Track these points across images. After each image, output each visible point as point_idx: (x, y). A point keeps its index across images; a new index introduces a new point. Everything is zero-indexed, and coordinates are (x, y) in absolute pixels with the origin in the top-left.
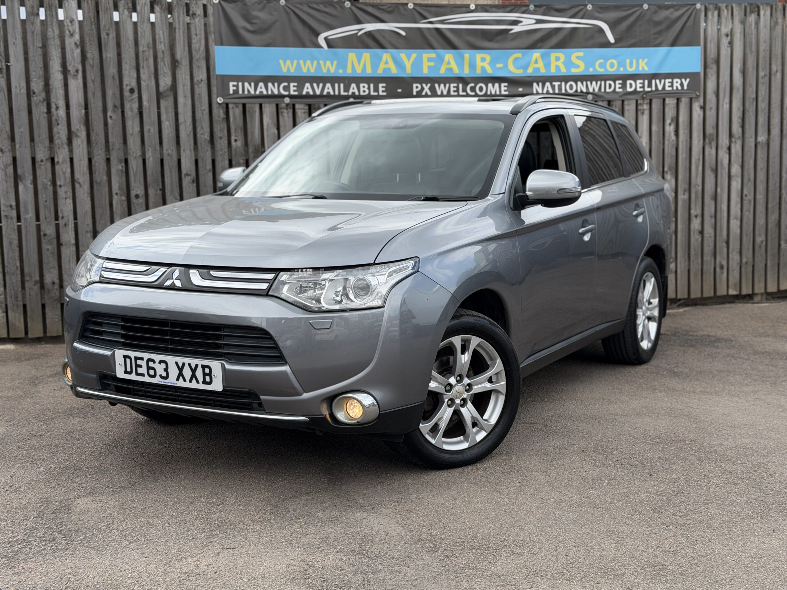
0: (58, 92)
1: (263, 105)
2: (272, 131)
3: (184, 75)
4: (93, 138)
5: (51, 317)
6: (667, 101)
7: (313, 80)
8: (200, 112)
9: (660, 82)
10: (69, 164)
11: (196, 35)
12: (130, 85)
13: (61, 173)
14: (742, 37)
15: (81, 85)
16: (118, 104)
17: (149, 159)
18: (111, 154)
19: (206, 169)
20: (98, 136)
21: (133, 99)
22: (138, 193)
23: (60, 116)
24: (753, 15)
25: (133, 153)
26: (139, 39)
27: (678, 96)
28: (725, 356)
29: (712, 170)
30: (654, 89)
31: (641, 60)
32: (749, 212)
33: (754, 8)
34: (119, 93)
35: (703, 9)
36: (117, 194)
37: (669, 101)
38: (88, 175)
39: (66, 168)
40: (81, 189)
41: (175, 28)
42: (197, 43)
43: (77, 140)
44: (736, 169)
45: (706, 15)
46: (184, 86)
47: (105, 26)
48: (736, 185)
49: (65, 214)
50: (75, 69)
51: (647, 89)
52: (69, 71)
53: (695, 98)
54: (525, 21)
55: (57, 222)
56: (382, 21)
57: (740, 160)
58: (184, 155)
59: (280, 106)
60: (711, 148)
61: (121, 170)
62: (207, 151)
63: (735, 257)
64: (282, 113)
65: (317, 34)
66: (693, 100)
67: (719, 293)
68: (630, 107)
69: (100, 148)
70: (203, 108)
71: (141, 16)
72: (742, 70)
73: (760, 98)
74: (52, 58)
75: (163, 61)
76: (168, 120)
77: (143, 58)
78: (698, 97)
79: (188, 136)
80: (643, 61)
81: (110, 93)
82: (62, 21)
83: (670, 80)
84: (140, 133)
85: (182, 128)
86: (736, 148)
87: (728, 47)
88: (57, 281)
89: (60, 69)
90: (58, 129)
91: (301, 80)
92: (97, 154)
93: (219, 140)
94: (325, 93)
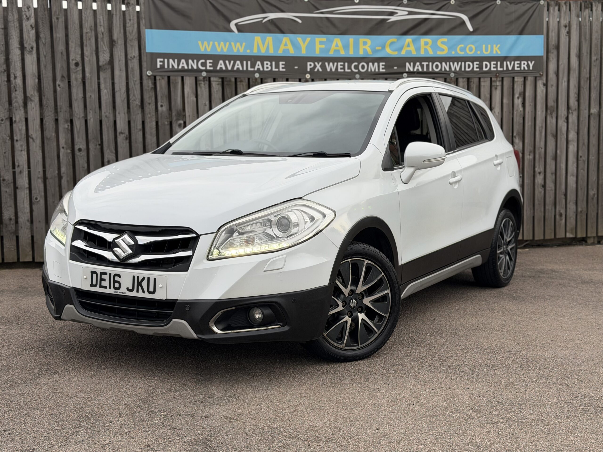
0: (16, 64)
1: (184, 78)
2: (192, 98)
3: (119, 52)
4: (44, 102)
5: (8, 247)
6: (516, 79)
7: (225, 58)
8: (132, 82)
9: (510, 64)
10: (24, 123)
11: (130, 20)
12: (75, 60)
13: (17, 130)
14: (578, 28)
15: (35, 59)
16: (65, 74)
17: (90, 120)
18: (59, 115)
19: (137, 129)
20: (49, 101)
21: (78, 71)
22: (81, 147)
23: (17, 84)
24: (587, 10)
25: (77, 115)
26: (83, 22)
27: (525, 74)
28: (557, 285)
29: (553, 135)
30: (505, 69)
31: (495, 46)
32: (584, 170)
33: (588, 4)
34: (66, 66)
35: (546, 5)
36: (63, 148)
37: (518, 78)
38: (40, 132)
39: (22, 126)
40: (34, 144)
41: (113, 14)
42: (130, 26)
43: (31, 104)
44: (572, 135)
45: (548, 10)
46: (119, 61)
47: (55, 12)
48: (573, 148)
49: (21, 163)
50: (31, 46)
51: (499, 69)
52: (26, 48)
53: (539, 77)
54: (400, 13)
55: (14, 170)
56: (282, 11)
57: (576, 128)
58: (119, 117)
59: (198, 78)
60: (552, 117)
61: (67, 129)
62: (138, 114)
63: (572, 207)
64: (200, 84)
65: (229, 22)
66: (538, 78)
67: (558, 236)
68: (485, 84)
69: (50, 110)
70: (135, 79)
71: (85, 4)
72: (578, 55)
73: (593, 78)
74: (11, 37)
75: (103, 40)
76: (106, 88)
77: (86, 38)
78: (541, 76)
79: (123, 101)
80: (496, 47)
81: (58, 66)
82: (21, 8)
83: (519, 62)
84: (83, 99)
85: (117, 95)
86: (573, 118)
87: (566, 36)
88: (13, 218)
89: (18, 46)
90: (16, 94)
91: (216, 58)
92: (48, 115)
93: (148, 105)
94: (235, 69)
